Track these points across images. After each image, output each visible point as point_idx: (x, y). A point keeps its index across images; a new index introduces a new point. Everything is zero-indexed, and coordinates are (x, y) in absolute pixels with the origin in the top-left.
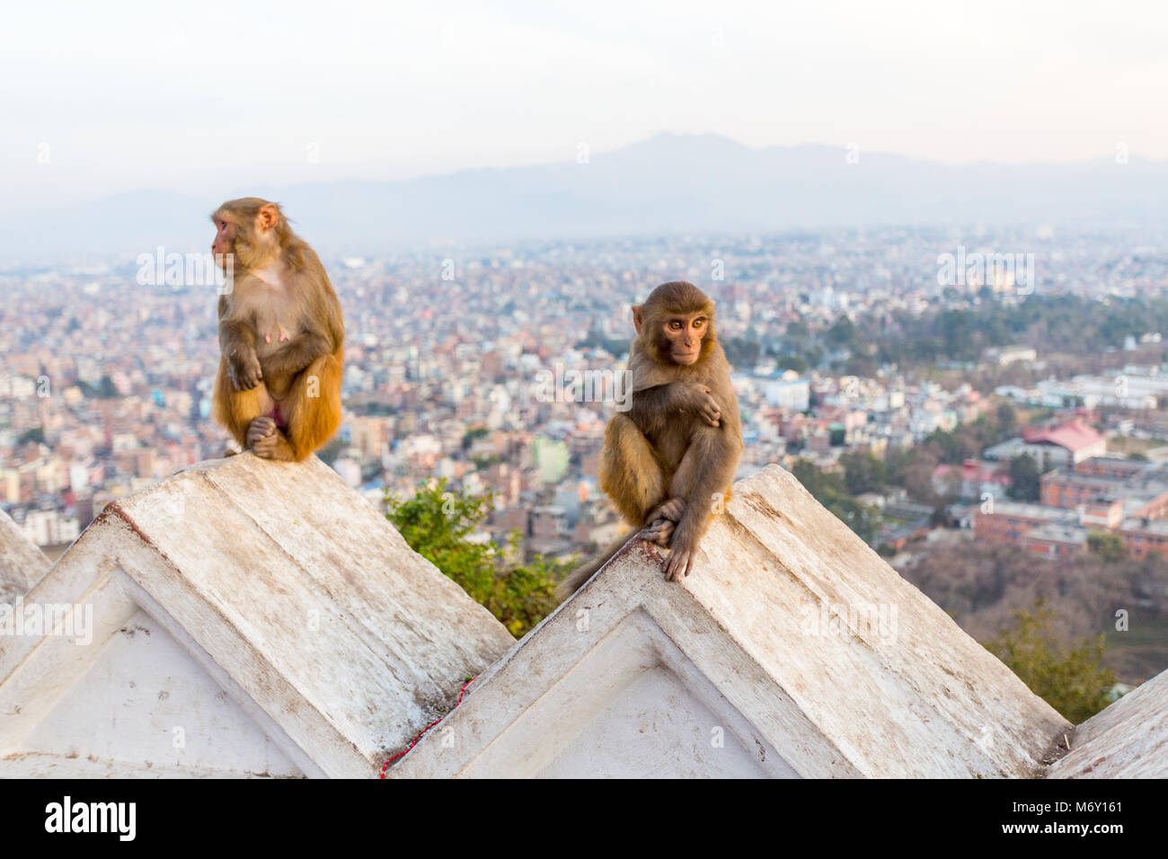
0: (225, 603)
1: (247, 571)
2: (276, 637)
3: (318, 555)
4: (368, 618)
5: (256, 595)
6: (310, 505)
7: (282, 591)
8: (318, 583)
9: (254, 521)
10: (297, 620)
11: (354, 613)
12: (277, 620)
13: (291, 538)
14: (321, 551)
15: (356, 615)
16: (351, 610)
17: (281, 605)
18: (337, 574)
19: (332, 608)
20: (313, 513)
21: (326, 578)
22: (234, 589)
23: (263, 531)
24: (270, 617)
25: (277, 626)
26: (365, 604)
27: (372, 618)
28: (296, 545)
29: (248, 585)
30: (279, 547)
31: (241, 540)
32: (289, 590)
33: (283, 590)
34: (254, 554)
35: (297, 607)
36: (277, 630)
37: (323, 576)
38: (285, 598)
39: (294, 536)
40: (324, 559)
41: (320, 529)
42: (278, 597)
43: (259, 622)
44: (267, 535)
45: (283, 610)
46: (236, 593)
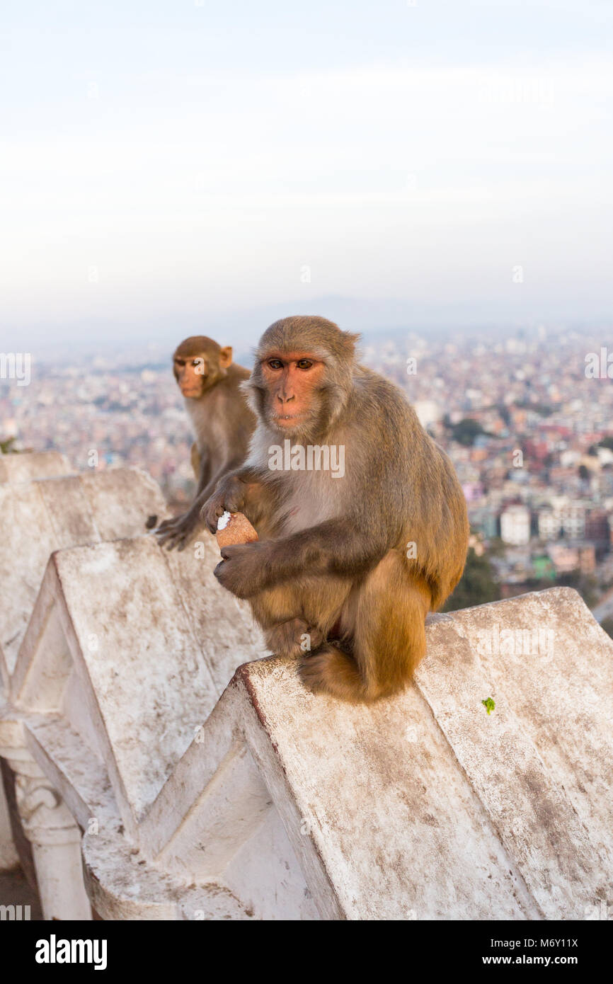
0: (326, 827)
1: (387, 782)
2: (381, 893)
3: (508, 773)
4: (548, 888)
5: (382, 820)
6: (545, 689)
7: (430, 820)
8: (489, 816)
9: (431, 710)
10: (432, 870)
11: (525, 876)
12: (398, 866)
13: (478, 741)
14: (517, 767)
15: (529, 879)
16: (523, 870)
17: (416, 841)
18: (527, 806)
19: (501, 858)
20: (545, 702)
21: (504, 811)
22: (352, 807)
23: (438, 726)
24: (388, 860)
25: (392, 875)
26: (553, 864)
27: (554, 889)
28: (480, 753)
29: (379, 804)
30: (452, 752)
31: (403, 734)
32: (441, 818)
33: (432, 819)
34: (412, 757)
35: (441, 849)
36: (389, 882)
37: (501, 808)
38: (429, 831)
39: (483, 737)
40: (516, 780)
41: (544, 728)
42: (419, 828)
43: (365, 865)
44: (442, 733)
45: (416, 850)
46: (351, 815)
